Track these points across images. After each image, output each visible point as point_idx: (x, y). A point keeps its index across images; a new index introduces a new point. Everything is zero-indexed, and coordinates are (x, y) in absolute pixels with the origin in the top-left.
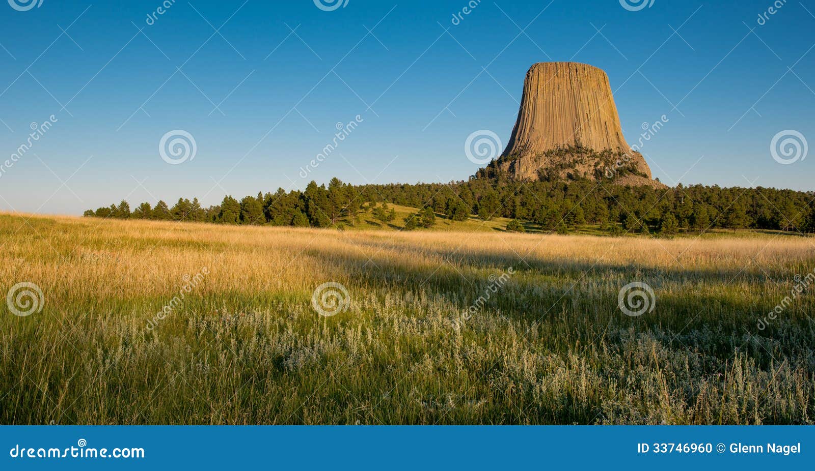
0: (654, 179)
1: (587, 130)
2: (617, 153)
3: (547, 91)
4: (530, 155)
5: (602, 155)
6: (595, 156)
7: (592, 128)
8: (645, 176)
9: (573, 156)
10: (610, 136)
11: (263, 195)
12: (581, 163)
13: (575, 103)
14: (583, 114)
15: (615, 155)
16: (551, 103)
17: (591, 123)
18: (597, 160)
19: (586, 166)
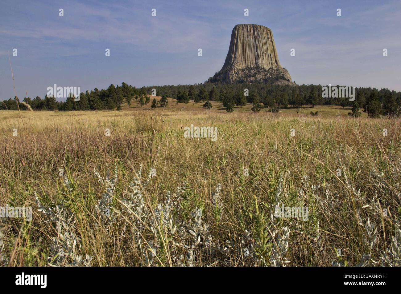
0: (293, 82)
1: (262, 58)
2: (276, 69)
3: (243, 38)
4: (234, 70)
5: (269, 70)
6: (265, 71)
7: (264, 57)
8: (288, 80)
9: (255, 71)
10: (273, 62)
11: (89, 92)
12: (258, 74)
13: (256, 44)
14: (260, 50)
15: (275, 70)
16: (244, 45)
17: (264, 54)
18: (266, 73)
19: (261, 75)
